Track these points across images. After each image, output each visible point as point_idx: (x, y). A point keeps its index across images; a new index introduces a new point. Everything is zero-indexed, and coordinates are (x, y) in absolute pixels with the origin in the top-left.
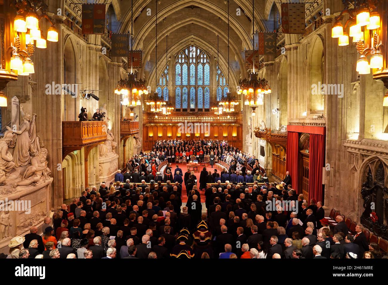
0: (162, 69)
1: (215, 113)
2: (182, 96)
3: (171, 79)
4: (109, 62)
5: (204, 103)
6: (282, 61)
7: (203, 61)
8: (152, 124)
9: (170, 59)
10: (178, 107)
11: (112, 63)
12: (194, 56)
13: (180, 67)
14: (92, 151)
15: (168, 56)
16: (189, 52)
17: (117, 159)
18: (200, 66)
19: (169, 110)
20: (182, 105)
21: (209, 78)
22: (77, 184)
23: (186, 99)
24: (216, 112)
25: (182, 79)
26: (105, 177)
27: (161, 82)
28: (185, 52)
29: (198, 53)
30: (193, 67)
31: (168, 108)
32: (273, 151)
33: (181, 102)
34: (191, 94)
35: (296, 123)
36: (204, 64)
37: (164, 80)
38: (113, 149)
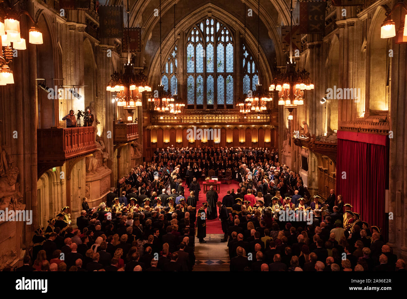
0: (168, 51)
1: (241, 111)
2: (196, 87)
3: (181, 64)
4: (96, 44)
5: (225, 96)
6: (332, 41)
7: (225, 39)
8: (156, 126)
9: (179, 37)
10: (191, 102)
11: (101, 46)
12: (212, 33)
13: (193, 48)
14: (75, 166)
15: (176, 33)
16: (205, 26)
17: (110, 175)
18: (220, 47)
19: (178, 107)
20: (195, 100)
21: (232, 62)
22: (55, 211)
23: (202, 92)
24: (242, 109)
25: (195, 64)
26: (93, 201)
27: (167, 69)
28: (199, 27)
29: (218, 29)
30: (210, 47)
31: (177, 105)
32: (319, 164)
33: (195, 96)
34: (208, 86)
35: (349, 128)
36: (225, 44)
37: (172, 66)
38: (103, 162)
